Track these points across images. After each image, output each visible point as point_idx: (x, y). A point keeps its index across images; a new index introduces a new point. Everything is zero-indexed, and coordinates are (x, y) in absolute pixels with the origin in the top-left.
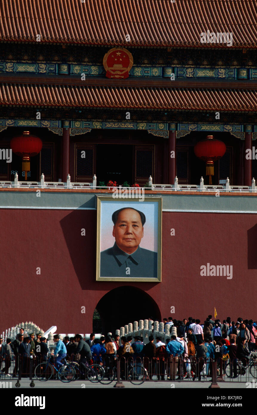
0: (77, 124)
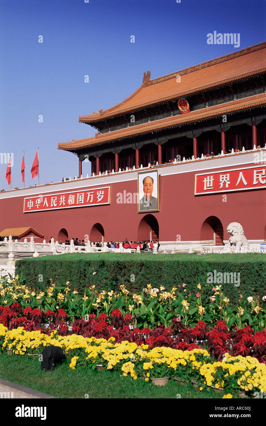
0: (162, 139)
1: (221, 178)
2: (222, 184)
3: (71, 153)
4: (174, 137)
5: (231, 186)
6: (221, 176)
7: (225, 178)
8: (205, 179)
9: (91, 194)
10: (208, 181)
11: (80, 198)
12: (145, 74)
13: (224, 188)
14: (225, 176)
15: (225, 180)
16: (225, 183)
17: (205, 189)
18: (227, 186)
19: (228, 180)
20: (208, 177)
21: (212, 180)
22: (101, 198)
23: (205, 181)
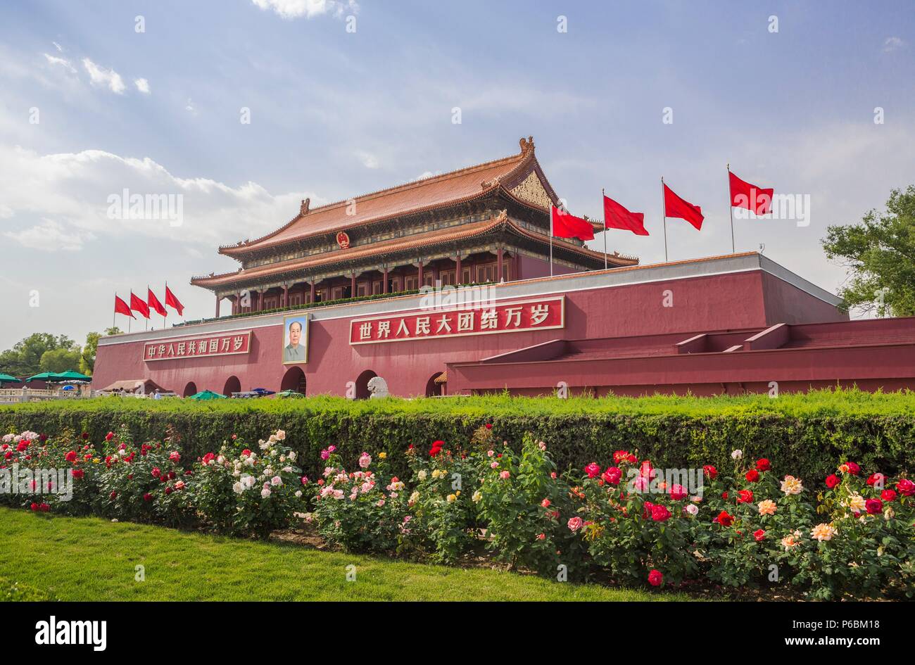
0: (316, 277)
1: (380, 326)
2: (380, 333)
3: (208, 290)
4: (330, 275)
5: (391, 336)
6: (380, 323)
7: (384, 326)
8: (362, 326)
9: (226, 341)
10: (366, 328)
11: (214, 345)
12: (303, 201)
13: (383, 337)
14: (384, 323)
15: (384, 328)
16: (384, 332)
17: (362, 338)
18: (386, 336)
19: (388, 328)
20: (366, 324)
21: (370, 328)
22: (240, 346)
23: (362, 329)
